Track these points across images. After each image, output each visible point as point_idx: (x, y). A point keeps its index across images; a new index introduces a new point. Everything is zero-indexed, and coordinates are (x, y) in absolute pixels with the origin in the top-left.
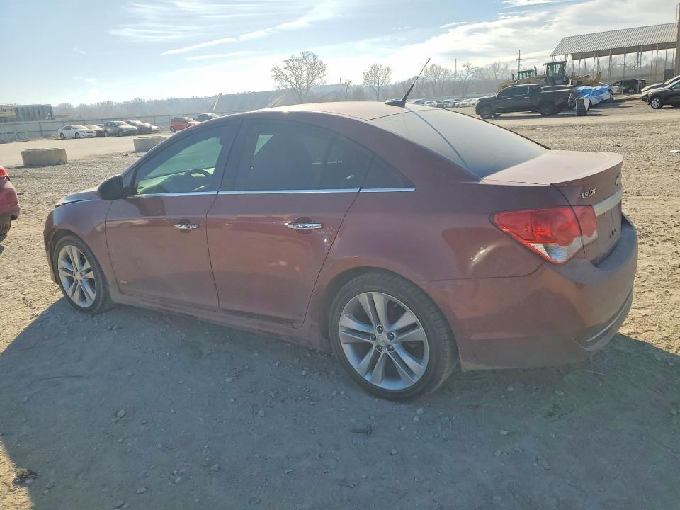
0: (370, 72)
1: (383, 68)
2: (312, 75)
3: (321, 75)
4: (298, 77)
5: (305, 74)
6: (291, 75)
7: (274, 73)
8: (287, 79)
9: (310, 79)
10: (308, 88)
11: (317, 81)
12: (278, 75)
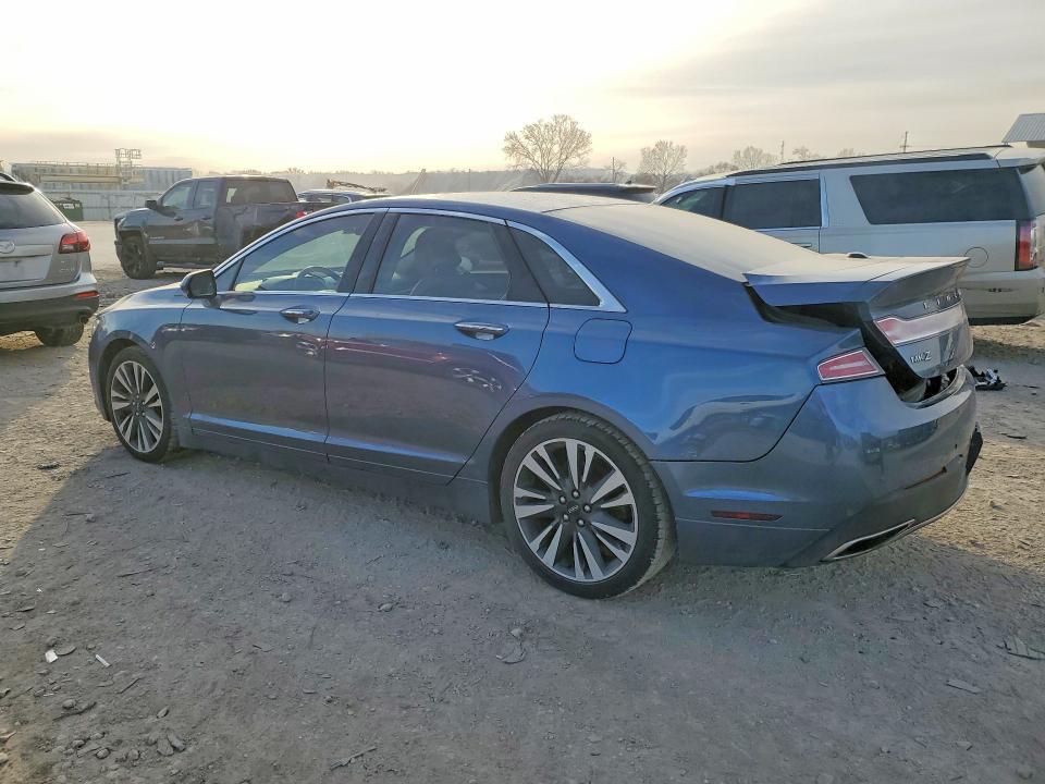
0: (654, 151)
1: (674, 145)
2: (567, 151)
3: (580, 152)
4: (546, 154)
5: (556, 149)
6: (535, 150)
7: (508, 144)
8: (528, 155)
9: (564, 157)
10: (559, 170)
11: (574, 161)
12: (513, 148)
